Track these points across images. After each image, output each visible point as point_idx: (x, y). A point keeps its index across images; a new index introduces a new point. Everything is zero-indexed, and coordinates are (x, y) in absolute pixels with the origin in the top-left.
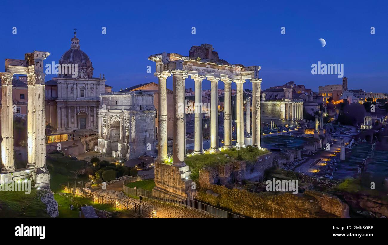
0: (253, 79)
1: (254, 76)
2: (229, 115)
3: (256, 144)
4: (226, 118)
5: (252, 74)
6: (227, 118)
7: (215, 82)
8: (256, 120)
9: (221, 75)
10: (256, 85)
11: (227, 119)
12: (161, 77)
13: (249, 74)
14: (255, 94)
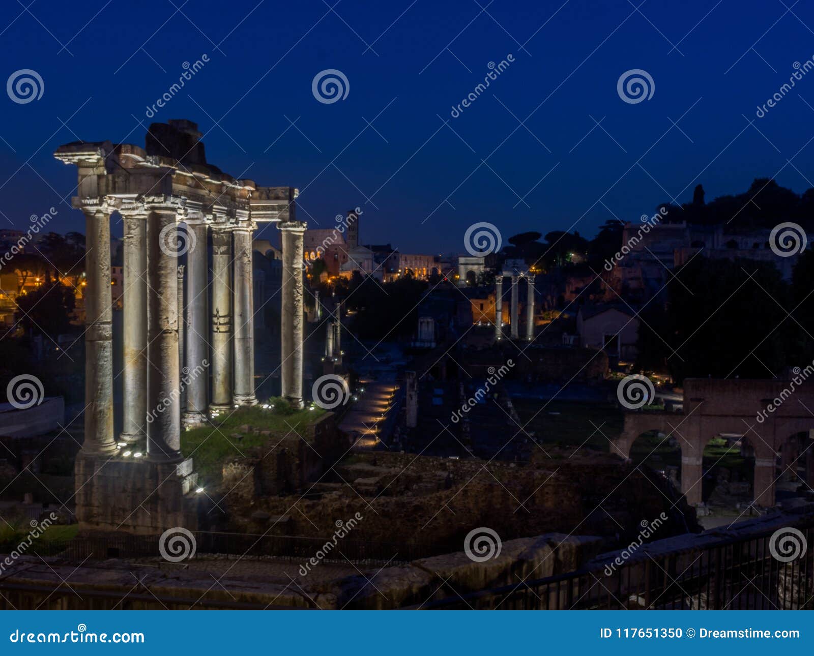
0: (284, 221)
1: (288, 214)
2: (226, 320)
3: (293, 396)
4: (220, 326)
5: (280, 208)
6: (222, 328)
7: (201, 226)
8: (295, 332)
9: (215, 206)
10: (293, 239)
11: (224, 330)
12: (99, 211)
13: (273, 208)
14: (292, 263)
